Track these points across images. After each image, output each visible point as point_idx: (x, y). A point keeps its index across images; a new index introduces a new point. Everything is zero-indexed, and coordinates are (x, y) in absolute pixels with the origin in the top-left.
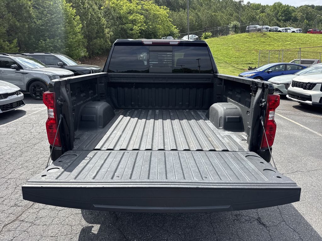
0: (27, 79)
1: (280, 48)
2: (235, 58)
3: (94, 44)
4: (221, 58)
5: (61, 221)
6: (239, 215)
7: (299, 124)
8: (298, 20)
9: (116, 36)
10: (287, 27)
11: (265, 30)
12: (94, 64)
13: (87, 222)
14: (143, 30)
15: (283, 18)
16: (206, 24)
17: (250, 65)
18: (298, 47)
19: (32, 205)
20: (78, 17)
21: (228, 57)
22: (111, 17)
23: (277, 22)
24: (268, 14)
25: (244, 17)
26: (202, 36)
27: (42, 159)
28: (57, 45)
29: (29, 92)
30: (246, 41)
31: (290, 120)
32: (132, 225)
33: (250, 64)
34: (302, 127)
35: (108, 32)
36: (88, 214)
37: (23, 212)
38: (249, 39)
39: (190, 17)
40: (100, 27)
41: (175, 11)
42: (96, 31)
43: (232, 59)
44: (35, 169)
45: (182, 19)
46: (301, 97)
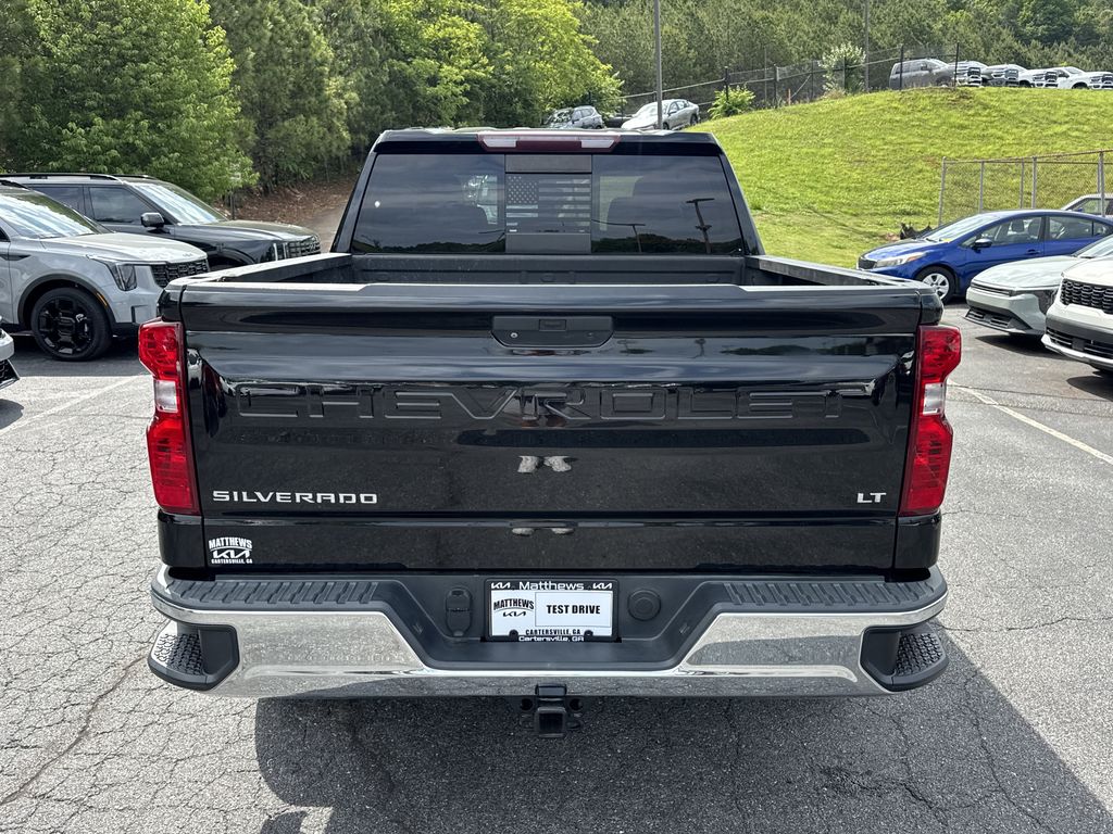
0: (23, 280)
1: (1026, 152)
2: (848, 189)
3: (282, 138)
4: (792, 190)
5: (187, 796)
6: (840, 770)
7: (1086, 448)
8: (1098, 36)
9: (372, 105)
10: (1057, 65)
11: (966, 77)
12: (285, 219)
13: (283, 798)
14: (478, 81)
15: (1040, 28)
16: (730, 55)
17: (906, 220)
18: (1098, 146)
19: (75, 743)
20: (219, 33)
21: (819, 186)
22: (351, 31)
23: (1016, 46)
24: (979, 15)
25: (883, 27)
26: (716, 106)
27: (97, 582)
28: (137, 142)
29: (29, 328)
30: (890, 121)
31: (1054, 433)
32: (448, 807)
33: (908, 214)
34: (1095, 459)
35: (341, 92)
36: (285, 773)
37: (44, 767)
38: (904, 113)
39: (667, 28)
40: (310, 73)
41: (606, 6)
42: (290, 86)
43: (835, 194)
44: (75, 618)
45: (632, 37)
46: (1099, 344)
